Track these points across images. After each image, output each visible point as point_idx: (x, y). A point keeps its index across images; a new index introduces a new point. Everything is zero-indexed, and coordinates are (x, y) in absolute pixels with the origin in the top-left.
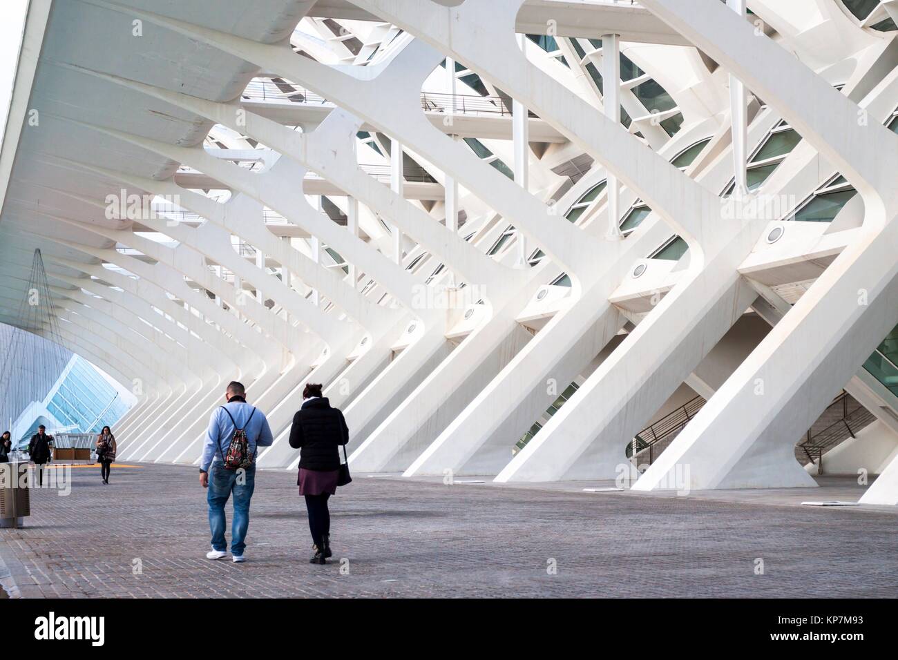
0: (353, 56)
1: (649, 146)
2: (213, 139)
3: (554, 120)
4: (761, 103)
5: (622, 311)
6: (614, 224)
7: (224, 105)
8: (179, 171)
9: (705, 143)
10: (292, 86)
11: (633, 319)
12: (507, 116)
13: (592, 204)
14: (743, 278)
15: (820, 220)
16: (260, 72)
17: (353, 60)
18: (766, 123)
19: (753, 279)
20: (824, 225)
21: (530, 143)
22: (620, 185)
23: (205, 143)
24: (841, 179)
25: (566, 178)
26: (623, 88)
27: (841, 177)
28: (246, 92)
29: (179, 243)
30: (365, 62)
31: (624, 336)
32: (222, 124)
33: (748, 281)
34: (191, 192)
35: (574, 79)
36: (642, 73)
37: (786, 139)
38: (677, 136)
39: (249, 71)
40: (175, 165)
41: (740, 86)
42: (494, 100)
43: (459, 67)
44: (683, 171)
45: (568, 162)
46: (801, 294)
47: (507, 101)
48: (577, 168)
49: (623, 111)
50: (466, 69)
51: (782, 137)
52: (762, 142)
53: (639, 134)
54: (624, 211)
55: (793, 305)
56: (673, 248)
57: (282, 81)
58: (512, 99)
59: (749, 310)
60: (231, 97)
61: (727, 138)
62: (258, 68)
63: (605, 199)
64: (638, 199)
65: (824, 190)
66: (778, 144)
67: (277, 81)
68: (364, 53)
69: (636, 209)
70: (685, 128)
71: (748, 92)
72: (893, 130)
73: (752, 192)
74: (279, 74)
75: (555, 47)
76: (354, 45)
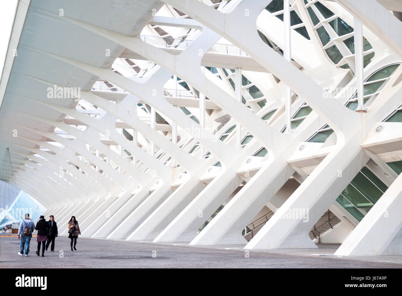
0: (136, 73)
1: (253, 112)
2: (80, 105)
3: (215, 101)
4: (297, 96)
5: (241, 177)
6: (239, 142)
7: (85, 92)
8: (66, 118)
9: (275, 111)
10: (113, 85)
11: (246, 180)
12: (197, 99)
13: (230, 134)
14: (289, 165)
15: (319, 142)
16: (99, 79)
17: (137, 75)
18: (298, 104)
19: (293, 165)
20: (321, 144)
21: (206, 110)
22: (241, 127)
23: (77, 107)
24: (327, 126)
25: (220, 123)
26: (243, 89)
27: (328, 125)
28: (94, 87)
29: (65, 146)
30: (141, 76)
31: (242, 187)
32: (84, 99)
33: (291, 166)
34: (70, 126)
35: (224, 85)
36: (250, 83)
37: (307, 110)
38: (264, 108)
39: (95, 79)
40: (65, 115)
41: (289, 89)
42: (192, 92)
43: (178, 79)
44: (266, 122)
45: (221, 117)
46: (312, 171)
47: (197, 93)
48: (224, 120)
49: (243, 98)
50: (181, 80)
51: (305, 109)
52: (297, 111)
53: (249, 107)
54: (243, 137)
55: (309, 175)
56: (262, 152)
57: (108, 83)
58: (199, 92)
59: (292, 177)
60: (87, 89)
61: (284, 109)
62: (99, 78)
63: (235, 132)
64: (248, 133)
65: (321, 130)
66: (303, 112)
67: (106, 83)
68: (141, 72)
69: (247, 136)
70: (267, 105)
71: (291, 91)
72: (348, 107)
73: (293, 130)
74: (107, 80)
75: (216, 72)
76: (137, 69)
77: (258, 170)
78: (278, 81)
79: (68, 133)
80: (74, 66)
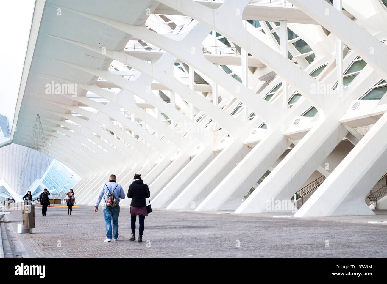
0: (172, 30)
1: (300, 68)
2: (112, 66)
3: (259, 57)
4: (349, 49)
5: (289, 139)
6: (286, 102)
7: (117, 52)
8: (98, 80)
9: (325, 66)
10: (147, 44)
11: (294, 143)
12: (239, 56)
13: (275, 93)
14: (342, 125)
15: (375, 99)
16: (132, 38)
17: (172, 32)
18: (351, 58)
19: (346, 125)
20: (377, 101)
21: (249, 67)
22: (288, 85)
23: (109, 68)
24: (384, 81)
25: (265, 82)
26: (289, 43)
28: (127, 46)
29: (98, 111)
30: (178, 33)
31: (290, 150)
32: (117, 60)
33: (344, 126)
34: (104, 89)
35: (268, 39)
36: (297, 36)
37: (360, 64)
38: (313, 63)
39: (128, 37)
40: (96, 78)
41: (340, 42)
42: (233, 49)
43: (218, 35)
44: (315, 78)
45: (266, 75)
46: (367, 131)
47: (239, 49)
48: (270, 78)
49: (289, 53)
50: (221, 35)
51: (359, 63)
52: (350, 66)
53: (296, 63)
54: (290, 96)
55: (364, 136)
56: (311, 111)
57: (142, 42)
58: (240, 48)
59: (345, 138)
60: (120, 48)
61: (334, 64)
62: (132, 36)
63: (281, 91)
64: (296, 91)
65: (377, 86)
66: (357, 66)
67: (140, 41)
68: (177, 29)
69: (295, 95)
70: (316, 60)
71: (343, 44)
73: (345, 87)
74: (140, 38)
75: (259, 26)
76: (173, 26)
77: (307, 132)
78: (328, 33)
79: (101, 97)
80: (105, 24)
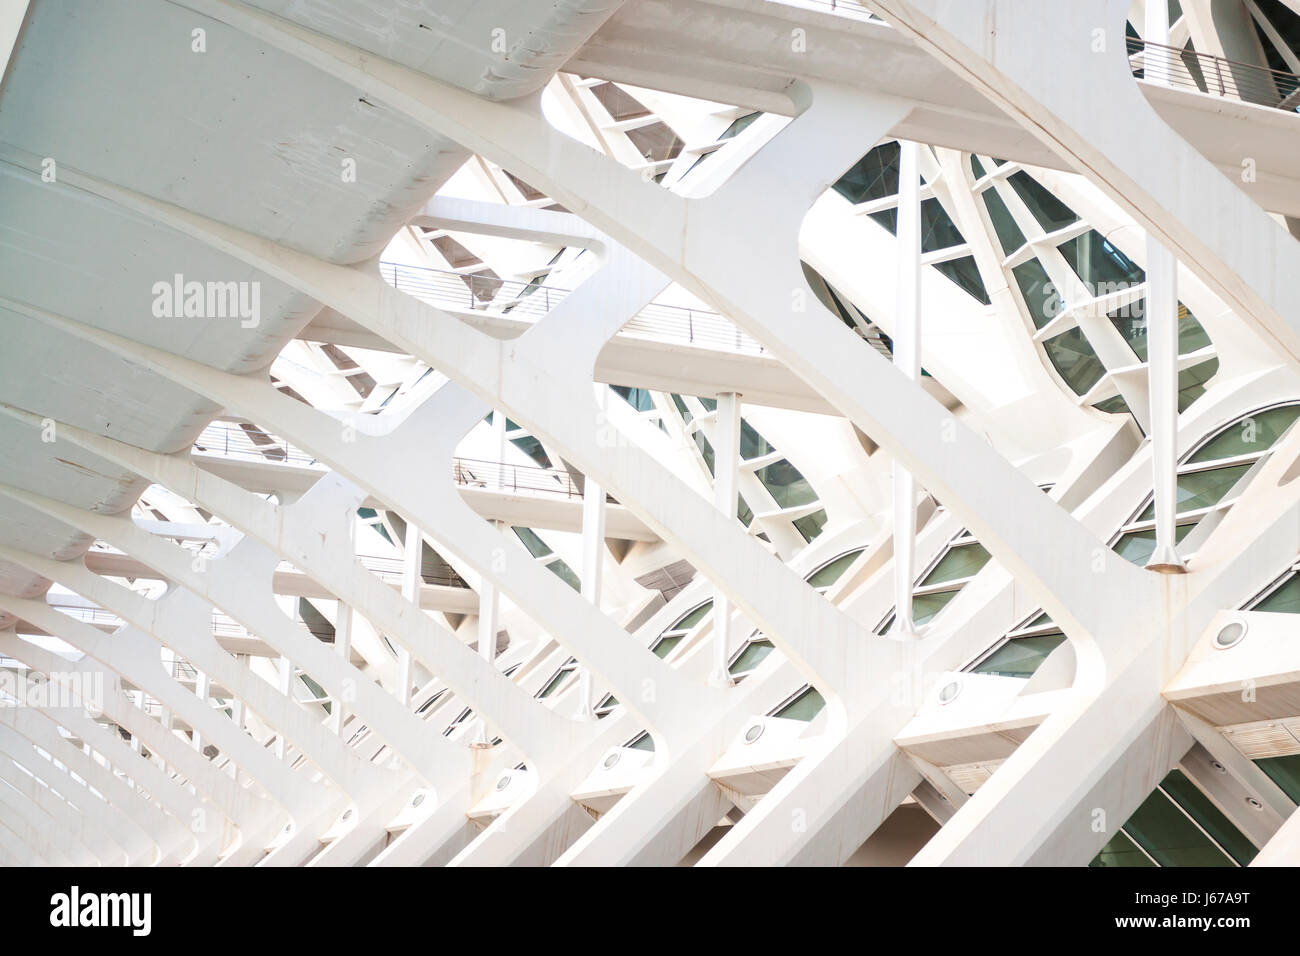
0: (359, 398)
1: (776, 555)
2: (147, 504)
3: (641, 510)
4: (938, 504)
5: (726, 791)
6: (722, 665)
7: (167, 458)
8: (91, 549)
9: (856, 554)
10: (271, 437)
11: (741, 804)
12: (576, 499)
13: (690, 633)
14: (902, 753)
15: (1013, 674)
16: (223, 413)
17: (360, 405)
18: (941, 534)
19: (916, 754)
20: (1019, 683)
21: (608, 540)
22: (731, 608)
23: (135, 510)
24: (1044, 618)
25: (656, 593)
26: (743, 470)
27: (1045, 615)
28: (202, 440)
29: (83, 654)
30: (376, 408)
31: (727, 829)
32: (163, 485)
33: (907, 757)
34: (108, 580)
35: (675, 452)
36: (771, 450)
37: (971, 554)
38: (817, 542)
39: (206, 411)
40: (87, 539)
41: (907, 479)
42: (559, 474)
43: (511, 426)
44: (823, 593)
45: (661, 570)
46: (983, 780)
47: (578, 478)
48: (673, 579)
49: (741, 502)
50: (518, 428)
51: (965, 553)
52: (937, 558)
53: (762, 536)
54: (736, 646)
55: (971, 795)
56: (803, 702)
57: (254, 428)
58: (583, 476)
59: (909, 800)
60: (177, 447)
61: (887, 550)
62: (219, 408)
63: (709, 627)
64: (757, 630)
65: (1021, 632)
66: (960, 562)
67: (247, 427)
68: (377, 396)
69: (754, 644)
70: (828, 531)
71: (916, 486)
72: (1119, 553)
73: (919, 628)
74: (251, 420)
75: (650, 406)
76: (363, 384)
77: (788, 769)
78: (872, 447)
79: (97, 606)
80: (131, 363)
